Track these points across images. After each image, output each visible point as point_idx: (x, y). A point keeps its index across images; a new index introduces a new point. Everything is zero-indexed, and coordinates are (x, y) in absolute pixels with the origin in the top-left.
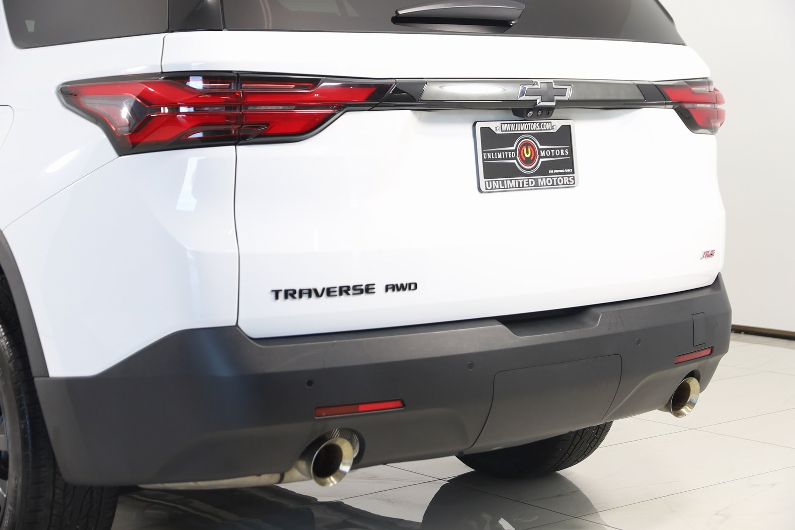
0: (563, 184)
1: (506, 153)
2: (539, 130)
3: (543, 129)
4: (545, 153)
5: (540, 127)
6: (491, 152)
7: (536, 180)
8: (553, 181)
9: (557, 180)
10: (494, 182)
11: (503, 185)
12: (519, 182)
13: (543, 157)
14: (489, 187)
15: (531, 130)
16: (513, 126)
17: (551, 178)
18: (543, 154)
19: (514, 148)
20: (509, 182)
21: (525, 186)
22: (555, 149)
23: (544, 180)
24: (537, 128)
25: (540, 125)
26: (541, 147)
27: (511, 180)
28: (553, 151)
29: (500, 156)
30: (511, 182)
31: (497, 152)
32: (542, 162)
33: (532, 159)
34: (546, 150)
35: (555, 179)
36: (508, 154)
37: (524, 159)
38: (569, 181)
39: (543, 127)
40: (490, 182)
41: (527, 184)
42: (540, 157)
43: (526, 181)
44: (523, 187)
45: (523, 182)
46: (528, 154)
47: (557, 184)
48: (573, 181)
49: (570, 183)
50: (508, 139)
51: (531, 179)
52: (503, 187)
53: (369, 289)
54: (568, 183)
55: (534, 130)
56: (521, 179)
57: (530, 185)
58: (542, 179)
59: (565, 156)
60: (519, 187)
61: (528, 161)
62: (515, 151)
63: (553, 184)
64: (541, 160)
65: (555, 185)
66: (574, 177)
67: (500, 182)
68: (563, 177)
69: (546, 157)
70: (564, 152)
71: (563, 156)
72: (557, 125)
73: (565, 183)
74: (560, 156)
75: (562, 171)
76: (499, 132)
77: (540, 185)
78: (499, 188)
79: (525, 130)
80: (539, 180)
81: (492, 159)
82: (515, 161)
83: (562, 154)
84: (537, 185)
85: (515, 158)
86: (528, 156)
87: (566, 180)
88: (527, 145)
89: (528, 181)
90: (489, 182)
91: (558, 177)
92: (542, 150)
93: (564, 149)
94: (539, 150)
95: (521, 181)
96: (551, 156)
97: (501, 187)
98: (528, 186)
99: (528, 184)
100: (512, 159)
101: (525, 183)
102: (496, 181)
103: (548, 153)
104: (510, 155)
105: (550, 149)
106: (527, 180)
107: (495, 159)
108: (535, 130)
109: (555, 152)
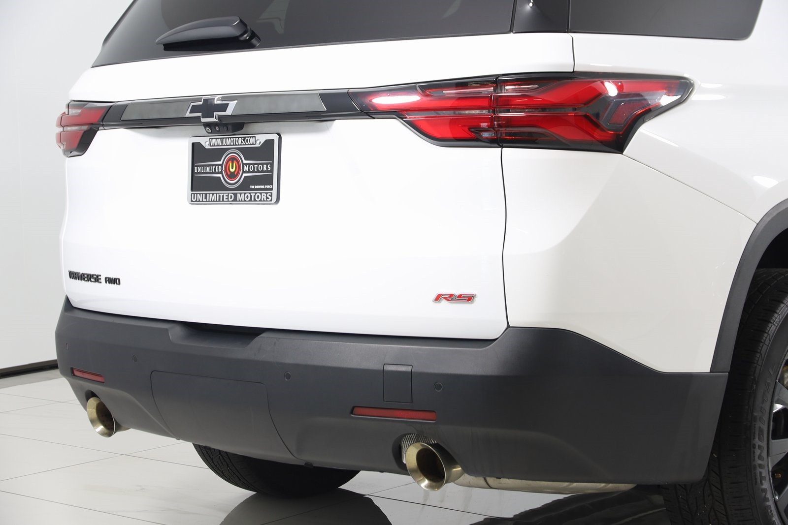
0: (261, 200)
1: (214, 167)
2: (244, 145)
3: (247, 143)
4: (249, 168)
5: (245, 142)
6: (201, 166)
7: (235, 195)
8: (251, 196)
9: (255, 196)
10: (198, 195)
11: (206, 198)
12: (220, 196)
13: (246, 172)
14: (194, 199)
15: (236, 145)
16: (220, 141)
17: (250, 193)
18: (246, 169)
19: (220, 163)
20: (211, 195)
21: (225, 200)
22: (258, 164)
23: (243, 195)
24: (242, 142)
25: (244, 140)
26: (245, 162)
27: (213, 194)
28: (256, 166)
29: (208, 170)
30: (213, 195)
31: (206, 166)
32: (245, 177)
33: (236, 173)
34: (249, 164)
35: (253, 195)
36: (215, 169)
37: (229, 174)
38: (267, 198)
39: (247, 142)
40: (196, 195)
41: (226, 199)
42: (244, 172)
43: (226, 196)
44: (223, 201)
45: (223, 196)
46: (232, 168)
47: (255, 200)
48: (270, 198)
49: (268, 200)
50: (216, 154)
51: (231, 194)
52: (206, 200)
53: (97, 279)
54: (265, 200)
55: (238, 145)
56: (222, 193)
57: (230, 200)
58: (241, 194)
59: (267, 171)
60: (219, 201)
61: (232, 176)
62: (221, 165)
63: (251, 200)
64: (245, 175)
65: (253, 200)
66: (271, 193)
67: (204, 195)
68: (261, 193)
69: (249, 172)
70: (267, 168)
71: (265, 172)
72: (261, 139)
73: (262, 200)
74: (263, 171)
75: (262, 187)
76: (208, 147)
77: (238, 200)
78: (202, 201)
79: (231, 145)
80: (239, 195)
81: (201, 173)
82: (220, 175)
83: (265, 169)
84: (235, 200)
85: (221, 173)
86: (232, 170)
87: (264, 197)
88: (233, 159)
89: (228, 196)
90: (194, 194)
91: (256, 193)
92: (246, 164)
93: (267, 164)
94: (244, 164)
95: (221, 195)
96: (254, 172)
97: (204, 200)
98: (227, 200)
99: (228, 198)
100: (218, 173)
101: (225, 197)
102: (200, 194)
103: (252, 168)
104: (217, 169)
105: (253, 164)
106: (227, 194)
107: (204, 173)
108: (240, 145)
109: (257, 167)
